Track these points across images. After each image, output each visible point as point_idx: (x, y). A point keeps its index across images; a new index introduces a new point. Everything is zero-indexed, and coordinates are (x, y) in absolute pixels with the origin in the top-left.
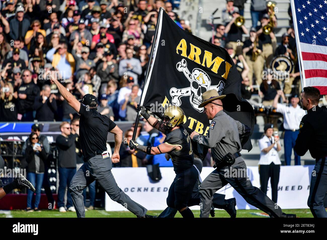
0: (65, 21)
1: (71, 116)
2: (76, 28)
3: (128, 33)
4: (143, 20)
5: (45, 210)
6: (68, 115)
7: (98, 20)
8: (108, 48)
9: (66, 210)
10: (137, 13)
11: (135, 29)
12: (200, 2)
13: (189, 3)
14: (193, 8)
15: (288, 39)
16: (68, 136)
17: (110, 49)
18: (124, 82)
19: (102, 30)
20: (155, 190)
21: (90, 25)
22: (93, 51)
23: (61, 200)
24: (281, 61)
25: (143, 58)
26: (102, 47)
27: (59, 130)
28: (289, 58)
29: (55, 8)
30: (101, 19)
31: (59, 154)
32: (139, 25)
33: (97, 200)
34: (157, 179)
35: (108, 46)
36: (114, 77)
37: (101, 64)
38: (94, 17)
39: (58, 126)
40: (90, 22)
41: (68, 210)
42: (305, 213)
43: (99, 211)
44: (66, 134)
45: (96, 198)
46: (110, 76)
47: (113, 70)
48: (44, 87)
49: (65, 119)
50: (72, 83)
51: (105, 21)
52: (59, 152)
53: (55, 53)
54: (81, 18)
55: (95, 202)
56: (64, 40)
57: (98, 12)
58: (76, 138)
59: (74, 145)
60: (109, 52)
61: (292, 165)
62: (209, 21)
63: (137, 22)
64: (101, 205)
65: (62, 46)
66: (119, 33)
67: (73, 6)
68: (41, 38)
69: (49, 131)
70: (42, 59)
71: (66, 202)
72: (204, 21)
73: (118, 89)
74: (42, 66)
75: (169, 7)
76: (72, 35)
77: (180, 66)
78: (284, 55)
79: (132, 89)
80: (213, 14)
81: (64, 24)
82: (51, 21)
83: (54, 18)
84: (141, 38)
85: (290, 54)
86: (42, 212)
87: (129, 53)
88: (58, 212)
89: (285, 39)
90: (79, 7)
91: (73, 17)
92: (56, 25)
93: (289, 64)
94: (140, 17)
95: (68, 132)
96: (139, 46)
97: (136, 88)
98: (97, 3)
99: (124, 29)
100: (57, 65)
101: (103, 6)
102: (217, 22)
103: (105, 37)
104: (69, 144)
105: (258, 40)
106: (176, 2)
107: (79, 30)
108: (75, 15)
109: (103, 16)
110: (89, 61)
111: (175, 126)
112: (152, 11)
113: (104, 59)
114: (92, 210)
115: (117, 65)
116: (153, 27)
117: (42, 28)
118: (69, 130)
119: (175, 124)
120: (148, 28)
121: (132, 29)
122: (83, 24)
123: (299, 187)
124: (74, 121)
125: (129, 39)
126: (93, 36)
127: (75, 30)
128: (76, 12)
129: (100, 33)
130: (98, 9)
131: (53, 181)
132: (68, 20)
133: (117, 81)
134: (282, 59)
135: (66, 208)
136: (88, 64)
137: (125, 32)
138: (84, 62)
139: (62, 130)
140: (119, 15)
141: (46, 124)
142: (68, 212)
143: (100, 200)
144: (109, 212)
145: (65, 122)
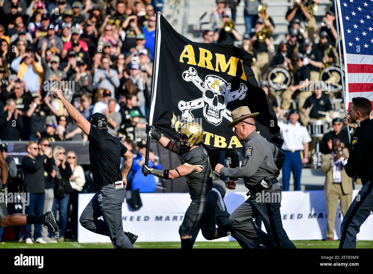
0: (32, 26)
1: (39, 134)
2: (45, 34)
3: (104, 40)
4: (121, 25)
5: (9, 242)
6: (36, 133)
7: (69, 25)
8: (81, 57)
9: (33, 241)
10: (115, 18)
11: (112, 36)
12: (186, 5)
13: (173, 6)
14: (178, 11)
15: (287, 47)
16: (36, 157)
17: (83, 58)
18: (99, 96)
19: (74, 37)
20: (135, 219)
21: (60, 31)
22: (64, 61)
23: (28, 230)
24: (278, 72)
25: (121, 68)
26: (74, 56)
27: (26, 150)
28: (288, 69)
29: (21, 11)
30: (74, 24)
31: (24, 178)
32: (116, 31)
33: (68, 230)
34: (137, 206)
35: (81, 55)
36: (88, 91)
37: (74, 75)
38: (65, 22)
39: (25, 146)
40: (61, 28)
41: (35, 242)
42: (306, 244)
43: (71, 243)
44: (32, 155)
45: (67, 228)
46: (84, 90)
47: (86, 83)
48: (8, 102)
49: (32, 137)
50: (40, 97)
51: (78, 26)
52: (25, 176)
53: (21, 62)
54: (50, 23)
55: (66, 232)
56: (31, 48)
57: (71, 16)
58: (44, 159)
59: (42, 168)
60: (82, 62)
61: (291, 191)
62: (196, 26)
63: (114, 27)
64: (73, 236)
65: (29, 55)
66: (94, 40)
67: (41, 9)
68: (5, 45)
69: (14, 151)
70: (6, 70)
71: (33, 233)
72: (191, 27)
73: (93, 103)
74: (5, 77)
75: (150, 11)
76: (40, 42)
77: (187, 75)
78: (282, 65)
79: (109, 104)
80: (202, 18)
81: (31, 30)
82: (16, 26)
83: (20, 23)
84: (119, 46)
85: (288, 64)
86: (6, 243)
87: (105, 63)
88: (24, 244)
89: (283, 47)
90: (48, 10)
91: (41, 22)
92: (22, 31)
93: (288, 75)
94: (118, 22)
95: (36, 153)
96: (116, 55)
97: (113, 103)
98: (69, 6)
99: (99, 35)
100: (23, 77)
101: (75, 10)
102: (205, 27)
103: (78, 44)
104: (37, 167)
105: (252, 48)
106: (159, 5)
107: (48, 37)
108: (43, 19)
109: (76, 21)
110: (59, 71)
111: (194, 145)
112: (131, 15)
113: (77, 69)
114: (63, 241)
115: (91, 77)
116: (132, 33)
117: (5, 34)
118: (37, 151)
119: (194, 143)
120: (126, 35)
121: (109, 35)
122: (53, 29)
123: (299, 215)
124: (42, 140)
125: (105, 47)
126: (64, 43)
127: (43, 36)
128: (45, 16)
129: (72, 40)
130: (70, 12)
131: (18, 208)
132: (35, 25)
133: (91, 94)
134: (279, 69)
135: (33, 239)
136: (58, 75)
137: (101, 38)
138: (53, 73)
139: (29, 150)
140: (94, 19)
141: (10, 144)
142: (36, 244)
143: (71, 230)
144: (82, 244)
145: (32, 142)
